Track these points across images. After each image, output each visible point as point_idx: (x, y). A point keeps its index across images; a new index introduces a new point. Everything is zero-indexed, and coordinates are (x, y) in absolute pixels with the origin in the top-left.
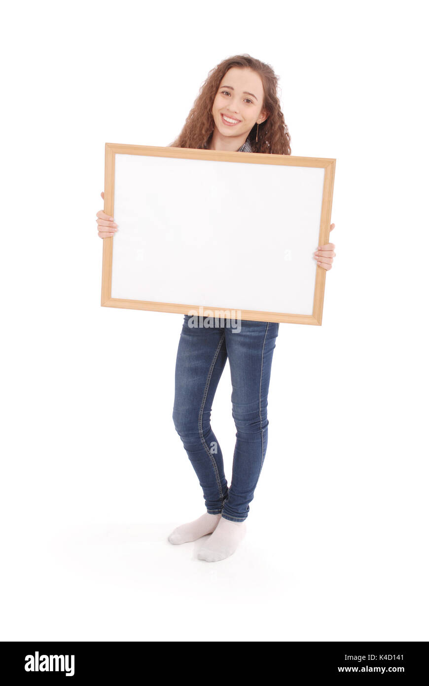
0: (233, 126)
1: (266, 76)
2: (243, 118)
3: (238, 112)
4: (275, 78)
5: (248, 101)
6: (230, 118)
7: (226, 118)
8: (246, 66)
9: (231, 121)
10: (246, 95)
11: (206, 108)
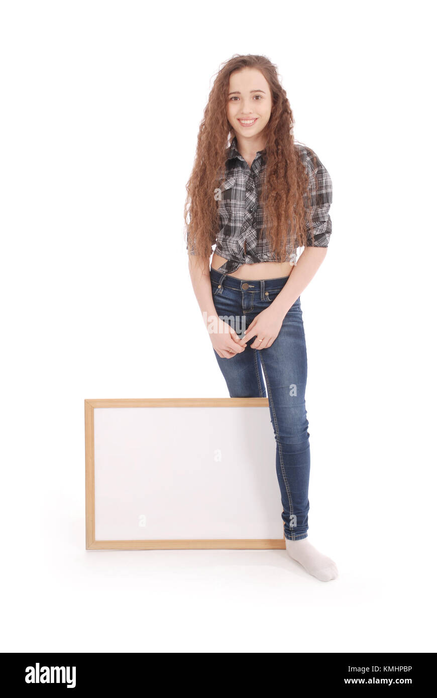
0: (251, 125)
1: (265, 68)
2: (258, 114)
3: (251, 111)
4: (273, 66)
5: (257, 97)
6: (247, 120)
7: (243, 122)
8: (243, 67)
9: (248, 122)
10: (253, 93)
11: (218, 123)
